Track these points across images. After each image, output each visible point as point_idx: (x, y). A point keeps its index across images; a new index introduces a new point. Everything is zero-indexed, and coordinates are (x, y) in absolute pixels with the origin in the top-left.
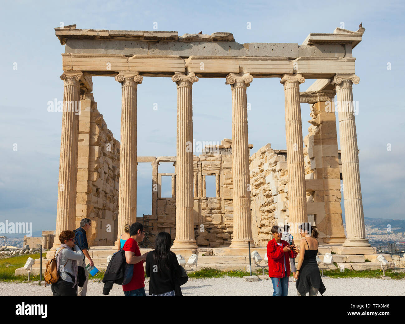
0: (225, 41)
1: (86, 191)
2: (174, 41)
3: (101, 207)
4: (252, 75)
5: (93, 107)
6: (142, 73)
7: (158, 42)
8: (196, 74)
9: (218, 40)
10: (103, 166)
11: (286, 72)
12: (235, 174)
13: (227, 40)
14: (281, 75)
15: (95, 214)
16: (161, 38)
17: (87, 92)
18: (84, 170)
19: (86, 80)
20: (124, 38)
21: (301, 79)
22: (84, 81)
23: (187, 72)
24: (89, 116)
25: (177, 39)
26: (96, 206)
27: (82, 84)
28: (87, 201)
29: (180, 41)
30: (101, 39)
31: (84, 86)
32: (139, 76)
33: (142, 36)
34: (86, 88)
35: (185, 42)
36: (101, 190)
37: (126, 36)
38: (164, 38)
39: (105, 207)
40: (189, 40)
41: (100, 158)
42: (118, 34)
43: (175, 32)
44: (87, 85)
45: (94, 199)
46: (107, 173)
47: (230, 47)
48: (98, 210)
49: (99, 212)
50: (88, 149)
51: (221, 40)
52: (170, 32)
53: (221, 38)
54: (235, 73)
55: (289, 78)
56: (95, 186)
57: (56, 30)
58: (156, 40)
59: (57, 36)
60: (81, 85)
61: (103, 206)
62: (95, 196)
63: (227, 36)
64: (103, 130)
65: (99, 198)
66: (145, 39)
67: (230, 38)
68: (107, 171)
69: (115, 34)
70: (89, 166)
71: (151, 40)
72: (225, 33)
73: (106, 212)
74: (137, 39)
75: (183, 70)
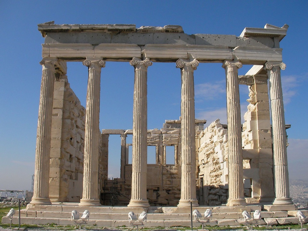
0: (175, 32)
1: (59, 157)
2: (133, 33)
3: (74, 170)
4: (198, 60)
5: (66, 87)
6: (105, 59)
7: (119, 33)
8: (150, 59)
9: (170, 31)
10: (76, 137)
11: (227, 59)
12: (183, 145)
13: (177, 31)
14: (223, 61)
15: (68, 176)
16: (122, 30)
17: (62, 75)
18: (58, 140)
19: (60, 65)
20: (92, 31)
21: (239, 64)
22: (58, 66)
23: (143, 57)
24: (63, 94)
25: (135, 30)
26: (69, 169)
27: (58, 69)
28: (60, 165)
29: (137, 32)
30: (73, 32)
31: (60, 70)
32: (103, 61)
33: (106, 29)
34: (62, 72)
35: (142, 33)
36: (73, 156)
37: (94, 29)
38: (124, 30)
39: (78, 170)
40: (145, 31)
41: (73, 130)
42: (87, 27)
43: (133, 25)
44: (61, 69)
45: (67, 163)
46: (80, 142)
47: (180, 37)
48: (71, 172)
49: (72, 174)
50: (61, 122)
51: (172, 31)
52: (129, 25)
53: (172, 30)
54: (184, 59)
55: (229, 64)
56: (68, 153)
57: (39, 26)
58: (118, 31)
59: (39, 30)
60: (56, 69)
61: (76, 170)
62: (68, 161)
63: (177, 28)
64: (76, 106)
65: (72, 163)
66: (108, 31)
67: (180, 30)
68: (79, 141)
69: (84, 27)
70: (62, 136)
71: (113, 31)
72: (175, 26)
73: (78, 174)
74: (102, 31)
75: (140, 56)
